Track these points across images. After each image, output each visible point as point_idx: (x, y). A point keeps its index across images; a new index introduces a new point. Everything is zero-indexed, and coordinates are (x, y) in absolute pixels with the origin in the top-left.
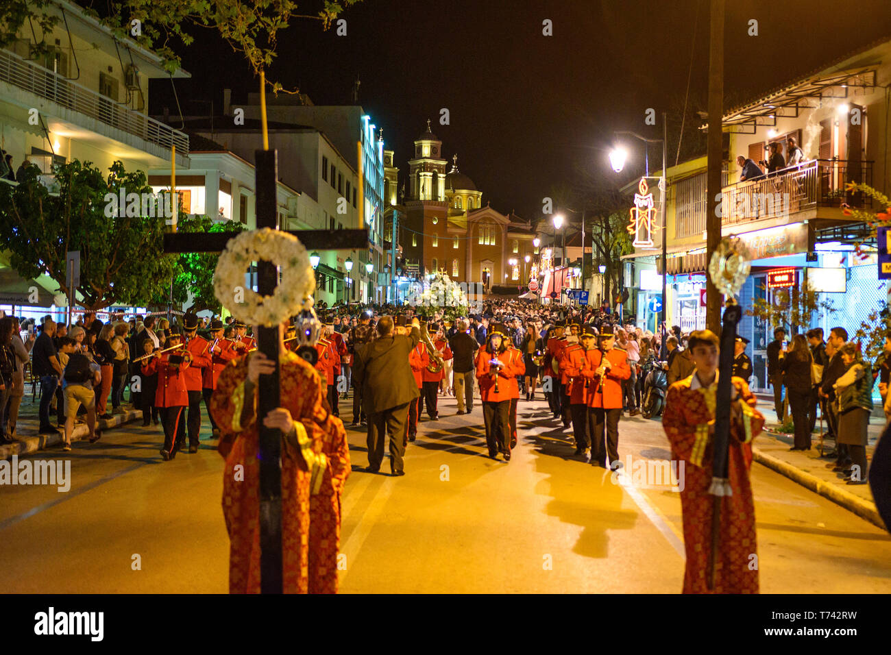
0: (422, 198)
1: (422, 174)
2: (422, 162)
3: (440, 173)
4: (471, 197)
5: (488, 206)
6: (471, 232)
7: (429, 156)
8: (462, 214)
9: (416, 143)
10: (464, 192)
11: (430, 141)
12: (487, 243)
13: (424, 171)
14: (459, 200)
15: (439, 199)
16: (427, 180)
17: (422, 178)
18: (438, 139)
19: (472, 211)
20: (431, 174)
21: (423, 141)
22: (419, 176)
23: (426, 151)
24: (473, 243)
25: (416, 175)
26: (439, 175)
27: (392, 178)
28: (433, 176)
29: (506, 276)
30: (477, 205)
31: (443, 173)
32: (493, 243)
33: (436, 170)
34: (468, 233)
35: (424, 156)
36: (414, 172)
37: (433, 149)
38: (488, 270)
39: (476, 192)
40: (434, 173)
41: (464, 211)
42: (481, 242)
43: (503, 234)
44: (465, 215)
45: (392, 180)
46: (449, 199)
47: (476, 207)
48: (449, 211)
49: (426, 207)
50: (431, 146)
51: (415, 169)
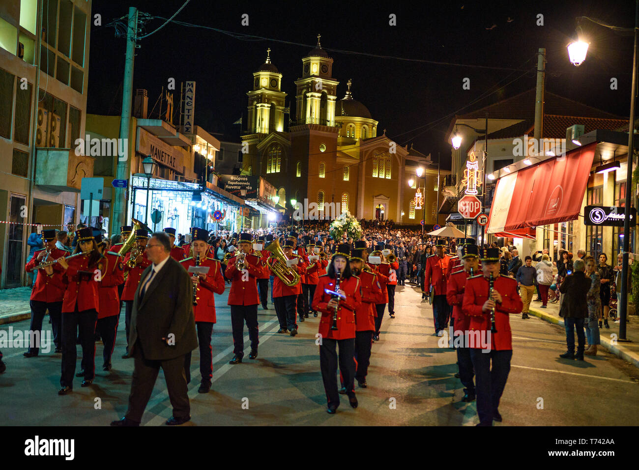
0: (308, 122)
1: (309, 94)
2: (310, 81)
3: (330, 94)
4: (365, 126)
5: (384, 135)
6: (364, 163)
7: (317, 74)
8: (354, 143)
9: (303, 60)
10: (358, 119)
11: (319, 58)
12: (382, 176)
13: (311, 92)
14: (352, 128)
15: (328, 124)
16: (314, 101)
17: (309, 99)
18: (329, 55)
19: (365, 141)
20: (320, 95)
21: (312, 58)
22: (306, 97)
23: (315, 69)
24: (366, 175)
25: (302, 96)
26: (329, 97)
27: (279, 102)
28: (321, 97)
29: (403, 214)
30: (373, 133)
31: (333, 95)
32: (389, 177)
33: (326, 91)
34: (360, 163)
35: (311, 74)
36: (301, 94)
37: (323, 67)
38: (382, 206)
39: (371, 121)
40: (323, 93)
41: (357, 140)
42: (375, 175)
43: (400, 167)
44: (358, 144)
45: (279, 105)
46: (340, 125)
47: (370, 137)
48: (340, 139)
49: (312, 132)
50: (321, 64)
51: (302, 90)
